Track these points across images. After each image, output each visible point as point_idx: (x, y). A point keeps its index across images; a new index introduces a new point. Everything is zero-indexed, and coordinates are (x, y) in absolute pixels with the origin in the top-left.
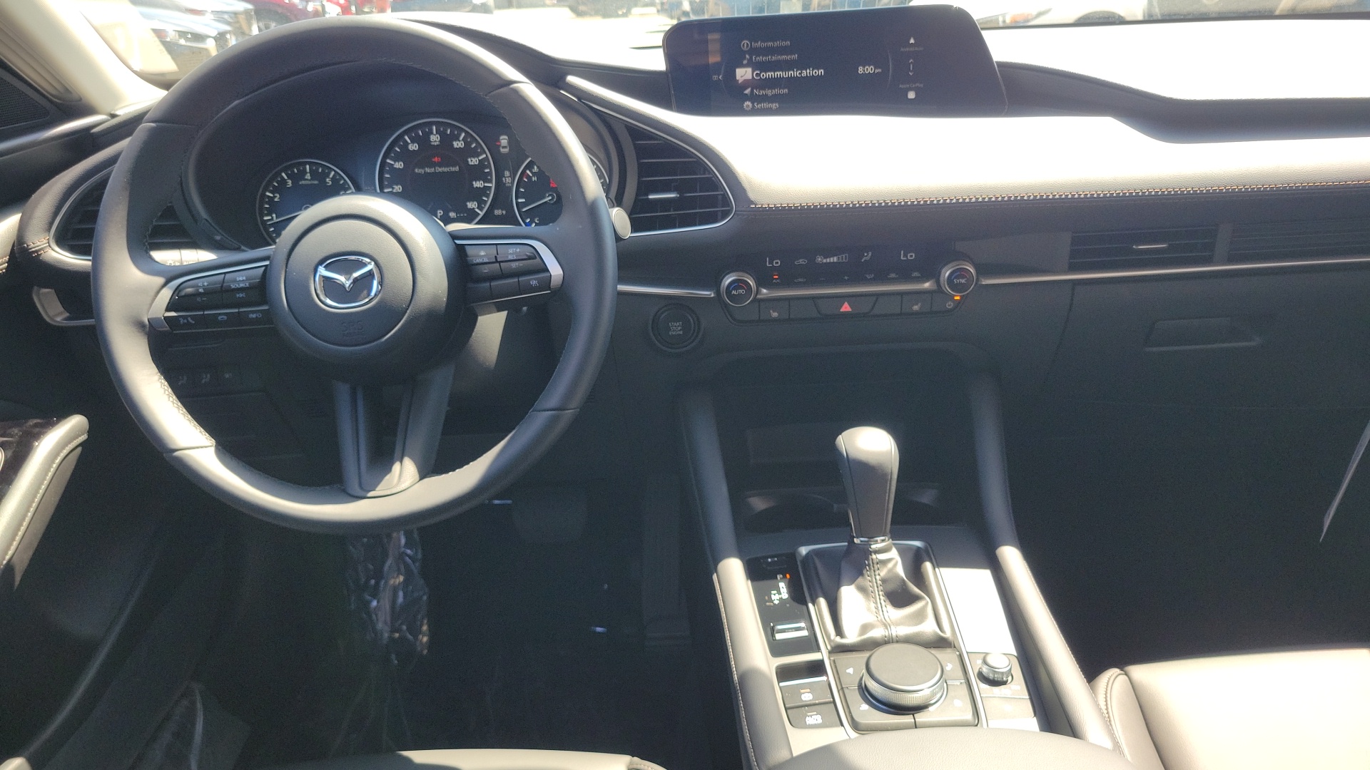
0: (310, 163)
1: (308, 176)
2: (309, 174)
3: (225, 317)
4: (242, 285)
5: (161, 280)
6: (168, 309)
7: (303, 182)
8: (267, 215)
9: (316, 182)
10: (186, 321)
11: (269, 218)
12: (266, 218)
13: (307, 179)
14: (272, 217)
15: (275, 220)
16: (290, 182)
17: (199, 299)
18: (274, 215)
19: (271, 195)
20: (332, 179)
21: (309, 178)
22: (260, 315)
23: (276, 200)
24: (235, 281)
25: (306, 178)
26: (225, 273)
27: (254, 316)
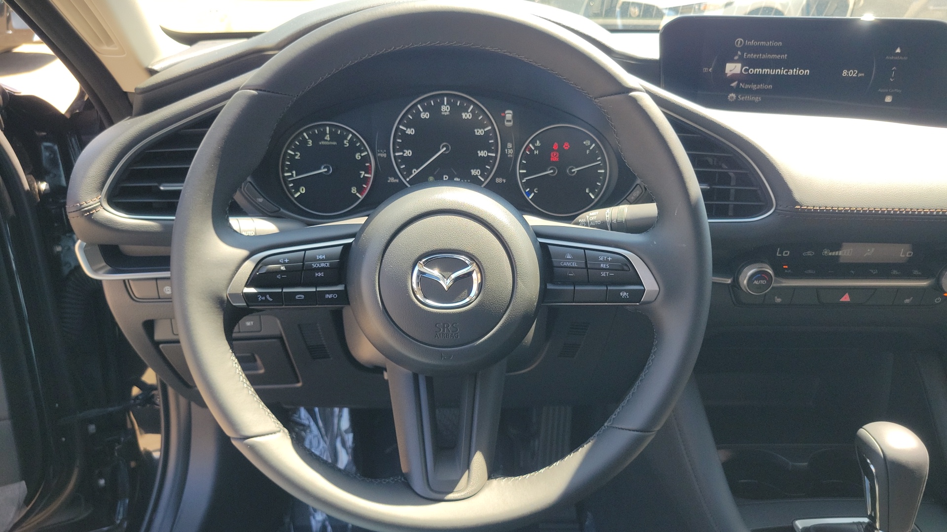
0: (329, 125)
1: (328, 137)
2: (328, 136)
3: (303, 296)
4: (323, 265)
5: (243, 253)
6: (248, 285)
7: (323, 143)
8: (288, 172)
9: (335, 143)
10: (264, 298)
11: (290, 174)
12: (286, 174)
13: (327, 140)
14: (292, 174)
15: (295, 177)
16: (310, 142)
17: (279, 277)
18: (294, 172)
19: (293, 153)
20: (350, 141)
21: (329, 139)
22: (335, 296)
23: (297, 158)
24: (315, 259)
25: (326, 138)
26: (305, 250)
27: (330, 296)
